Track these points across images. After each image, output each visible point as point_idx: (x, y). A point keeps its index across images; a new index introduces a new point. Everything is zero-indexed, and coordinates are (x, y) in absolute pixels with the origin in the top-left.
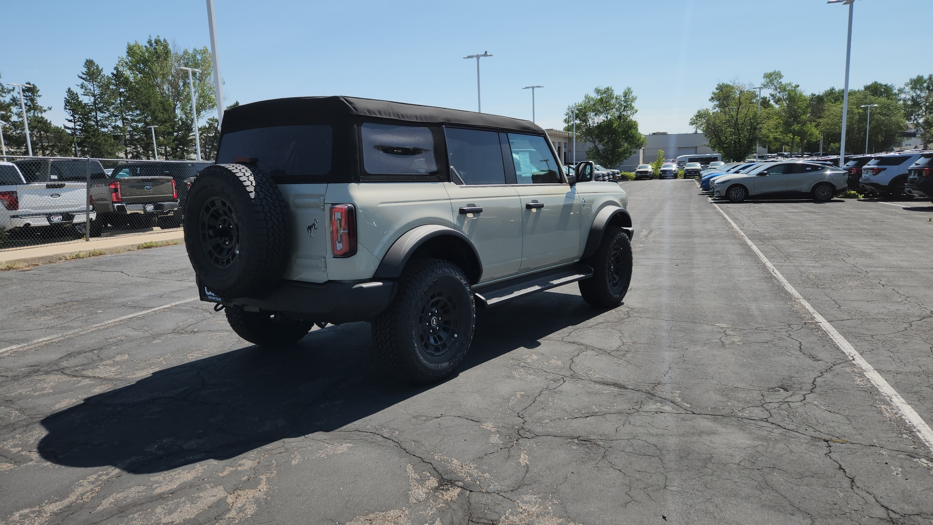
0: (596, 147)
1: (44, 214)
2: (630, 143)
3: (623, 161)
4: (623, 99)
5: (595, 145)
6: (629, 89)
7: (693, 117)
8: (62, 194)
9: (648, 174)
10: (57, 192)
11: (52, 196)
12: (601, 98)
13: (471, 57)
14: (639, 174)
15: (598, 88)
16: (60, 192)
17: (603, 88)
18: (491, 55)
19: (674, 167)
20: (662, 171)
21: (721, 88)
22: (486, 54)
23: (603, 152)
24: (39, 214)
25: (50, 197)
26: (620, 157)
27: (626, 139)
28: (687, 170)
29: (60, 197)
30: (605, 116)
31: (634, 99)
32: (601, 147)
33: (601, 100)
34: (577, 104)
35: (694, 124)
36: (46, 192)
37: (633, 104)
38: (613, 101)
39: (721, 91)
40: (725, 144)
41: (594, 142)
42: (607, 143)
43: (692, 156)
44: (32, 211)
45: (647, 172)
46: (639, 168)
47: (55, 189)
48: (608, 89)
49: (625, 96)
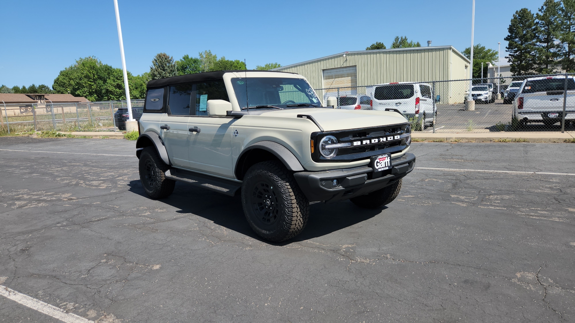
1: (540, 112)
8: (560, 99)
10: (556, 98)
11: (551, 100)
16: (559, 97)
24: (537, 112)
25: (550, 101)
29: (558, 101)
36: (547, 98)
44: (532, 109)
47: (554, 96)
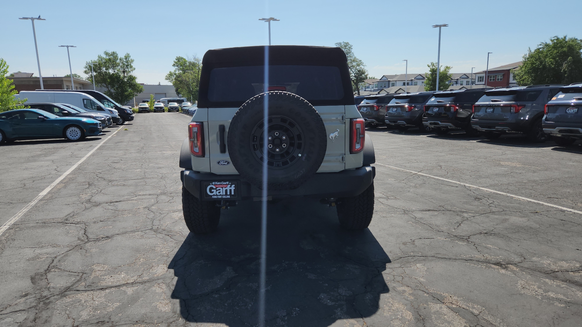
0: (109, 91)
2: (133, 89)
3: (129, 101)
4: (125, 60)
5: (109, 90)
6: (128, 54)
7: (167, 75)
9: (147, 109)
12: (109, 59)
13: (27, 18)
14: (141, 109)
15: (107, 52)
17: (110, 52)
18: (44, 19)
19: (162, 105)
20: (155, 107)
21: (179, 59)
22: (39, 18)
23: (115, 94)
26: (127, 98)
27: (130, 86)
28: (170, 107)
30: (113, 70)
31: (132, 61)
32: (112, 91)
33: (110, 59)
34: (93, 61)
35: (168, 79)
37: (132, 64)
38: (118, 61)
39: (179, 61)
40: (193, 92)
41: (108, 88)
42: (117, 88)
43: (171, 99)
45: (146, 108)
46: (140, 106)
48: (114, 53)
49: (126, 59)
